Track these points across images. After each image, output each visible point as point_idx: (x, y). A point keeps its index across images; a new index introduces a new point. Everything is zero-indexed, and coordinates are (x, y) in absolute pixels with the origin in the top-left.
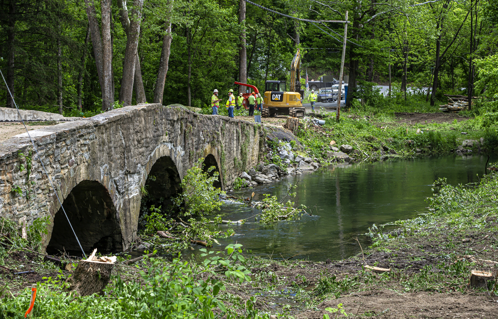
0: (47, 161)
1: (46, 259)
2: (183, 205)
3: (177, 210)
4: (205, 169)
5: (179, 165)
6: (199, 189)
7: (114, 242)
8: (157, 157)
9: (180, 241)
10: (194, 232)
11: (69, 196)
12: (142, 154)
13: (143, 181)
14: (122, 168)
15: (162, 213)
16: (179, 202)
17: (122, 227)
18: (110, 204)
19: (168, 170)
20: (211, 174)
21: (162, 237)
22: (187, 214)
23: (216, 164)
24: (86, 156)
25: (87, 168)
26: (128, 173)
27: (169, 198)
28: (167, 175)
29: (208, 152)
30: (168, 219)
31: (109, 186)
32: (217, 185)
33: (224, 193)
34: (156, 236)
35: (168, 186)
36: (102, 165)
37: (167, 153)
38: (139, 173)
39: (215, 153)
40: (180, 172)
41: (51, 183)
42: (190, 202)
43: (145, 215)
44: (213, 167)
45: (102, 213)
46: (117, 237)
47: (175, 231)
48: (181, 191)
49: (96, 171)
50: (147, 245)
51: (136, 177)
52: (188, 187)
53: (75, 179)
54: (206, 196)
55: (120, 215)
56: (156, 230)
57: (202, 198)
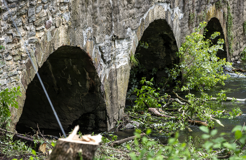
0: (19, 22)
1: (16, 138)
2: (180, 77)
3: (173, 84)
4: (207, 36)
5: (177, 31)
6: (199, 59)
7: (97, 119)
8: (151, 20)
9: (176, 120)
10: (192, 110)
11: (45, 64)
12: (132, 16)
13: (133, 49)
14: (109, 32)
15: (154, 87)
16: (175, 74)
17: (108, 102)
18: (94, 74)
19: (163, 36)
20: (215, 42)
21: (153, 115)
22: (184, 88)
23: (221, 30)
24: (67, 17)
25: (68, 31)
26: (115, 39)
27: (163, 69)
28: (162, 42)
29: (212, 15)
30: (162, 94)
31: (93, 54)
32: (221, 54)
33: (229, 65)
34: (146, 114)
35: (162, 55)
36: (84, 28)
37: (162, 16)
38: (128, 39)
39: (220, 17)
40: (177, 38)
41: (23, 48)
42: (189, 74)
43: (135, 89)
44: (217, 34)
45: (84, 85)
46: (101, 115)
47: (170, 109)
48: (178, 61)
49: (78, 35)
50: (136, 124)
51: (125, 43)
52: (186, 57)
53: (52, 44)
54: (208, 67)
55: (105, 87)
56: (147, 106)
57: (203, 70)
